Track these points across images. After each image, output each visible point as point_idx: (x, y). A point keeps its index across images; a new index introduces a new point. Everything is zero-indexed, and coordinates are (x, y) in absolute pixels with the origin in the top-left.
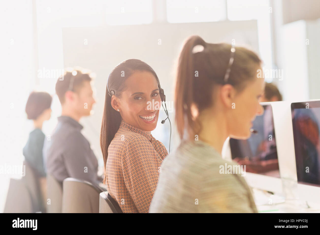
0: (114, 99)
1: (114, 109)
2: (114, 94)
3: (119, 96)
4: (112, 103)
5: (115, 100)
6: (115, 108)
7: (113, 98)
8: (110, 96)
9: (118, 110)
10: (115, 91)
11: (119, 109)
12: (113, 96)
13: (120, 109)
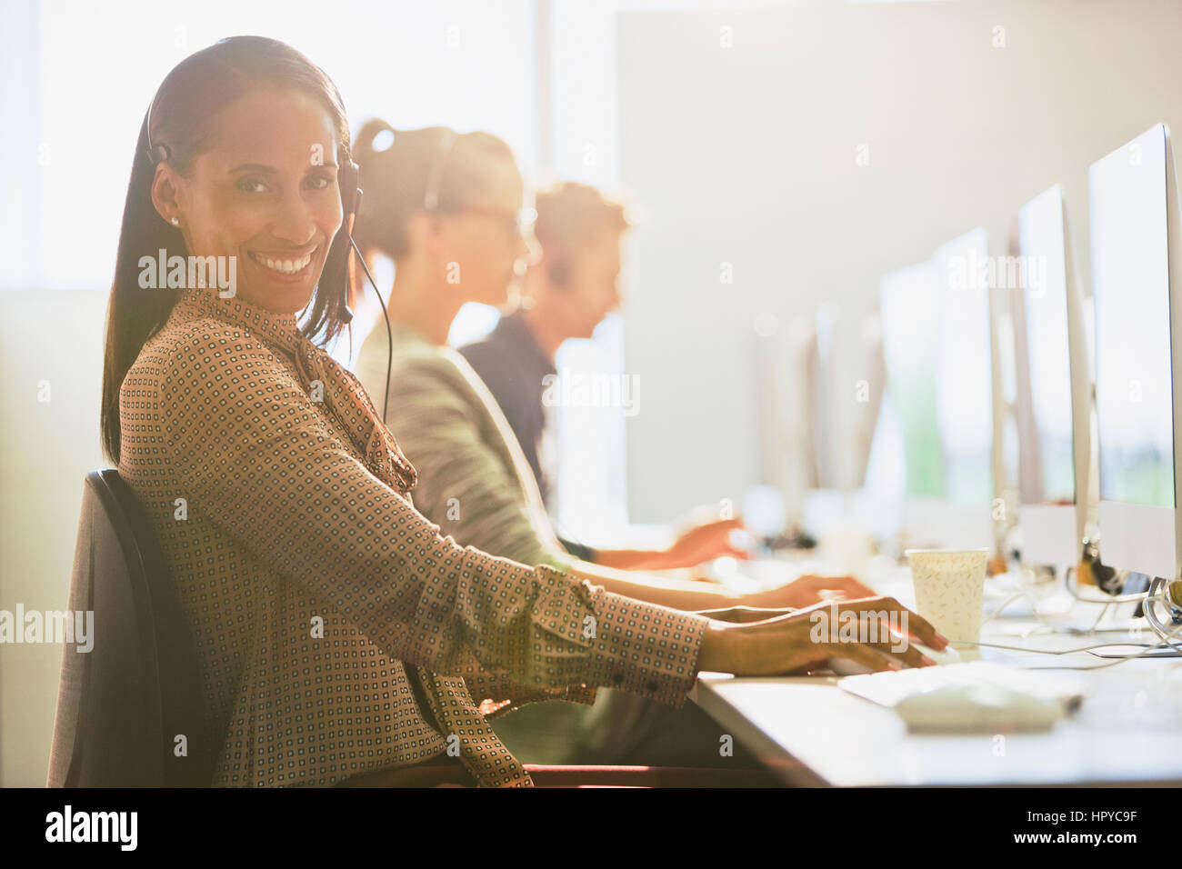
0: (165, 178)
1: (160, 216)
2: (168, 159)
3: (183, 167)
4: (155, 189)
5: (167, 181)
6: (164, 210)
7: (160, 173)
8: (152, 162)
9: (175, 222)
10: (171, 147)
11: (177, 218)
12: (161, 167)
13: (182, 219)
